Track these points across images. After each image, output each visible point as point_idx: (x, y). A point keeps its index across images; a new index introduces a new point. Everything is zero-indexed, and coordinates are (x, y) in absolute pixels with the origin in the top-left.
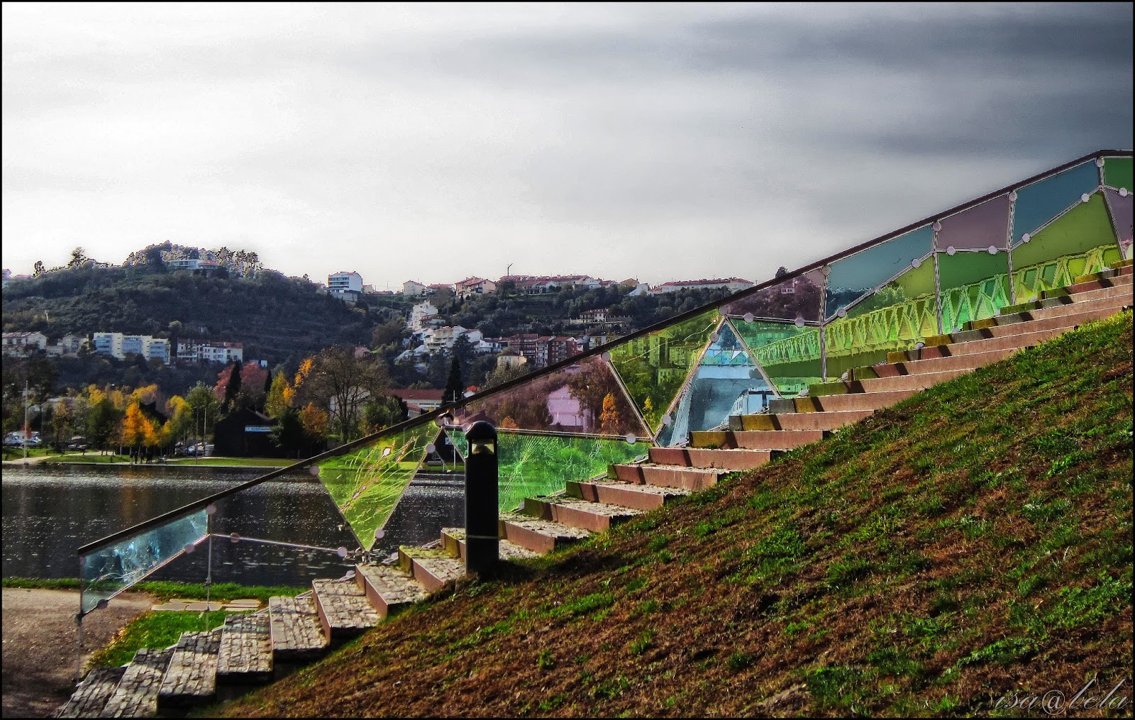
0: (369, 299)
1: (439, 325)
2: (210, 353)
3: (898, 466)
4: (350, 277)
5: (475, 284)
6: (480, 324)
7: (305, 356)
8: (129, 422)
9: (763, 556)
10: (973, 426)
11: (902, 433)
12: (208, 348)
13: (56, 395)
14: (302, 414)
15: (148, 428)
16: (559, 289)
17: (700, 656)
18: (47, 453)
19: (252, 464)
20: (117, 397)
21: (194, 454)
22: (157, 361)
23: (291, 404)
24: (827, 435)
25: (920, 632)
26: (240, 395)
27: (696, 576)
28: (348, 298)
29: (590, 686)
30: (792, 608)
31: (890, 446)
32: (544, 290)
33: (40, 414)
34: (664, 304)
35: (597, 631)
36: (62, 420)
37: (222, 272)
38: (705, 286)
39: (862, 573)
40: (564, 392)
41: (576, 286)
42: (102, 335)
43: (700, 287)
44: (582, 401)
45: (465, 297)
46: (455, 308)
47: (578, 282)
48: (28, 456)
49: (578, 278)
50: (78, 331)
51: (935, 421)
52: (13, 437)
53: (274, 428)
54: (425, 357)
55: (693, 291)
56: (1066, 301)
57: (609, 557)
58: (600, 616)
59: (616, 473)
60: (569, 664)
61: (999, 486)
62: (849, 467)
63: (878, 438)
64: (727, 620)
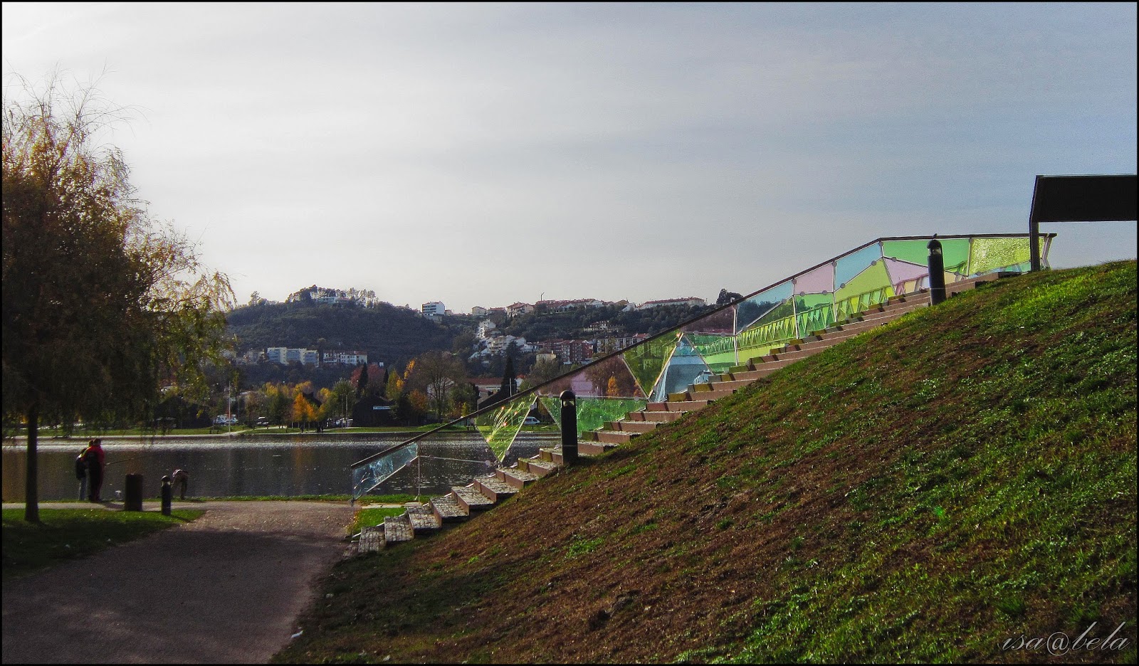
0: (450, 319)
1: (496, 335)
2: (345, 358)
3: (762, 404)
4: (437, 305)
5: (519, 307)
6: (524, 333)
7: (409, 359)
8: (297, 406)
9: (702, 443)
10: (797, 384)
11: (767, 389)
12: (343, 356)
13: (247, 390)
14: (410, 397)
15: (310, 409)
16: (575, 308)
17: (675, 482)
18: (243, 429)
19: (380, 430)
20: (285, 389)
21: (340, 426)
22: (310, 365)
23: (401, 390)
24: (734, 392)
25: (760, 462)
26: (368, 386)
27: (673, 454)
28: (436, 319)
29: (630, 498)
30: (713, 461)
31: (761, 395)
32: (566, 309)
33: (236, 403)
34: (645, 316)
35: (630, 479)
36: (251, 407)
37: (352, 304)
38: (672, 303)
39: (742, 446)
40: (582, 376)
41: (587, 306)
42: (273, 349)
43: (669, 304)
44: (594, 383)
45: (513, 316)
46: (508, 323)
47: (588, 304)
48: (231, 431)
49: (587, 301)
50: (257, 347)
51: (781, 383)
52: (219, 419)
53: (393, 406)
54: (488, 356)
55: (664, 307)
56: (861, 319)
57: (632, 452)
58: (630, 475)
59: (629, 416)
60: (619, 492)
61: (800, 409)
62: (742, 405)
63: (756, 391)
64: (687, 468)
